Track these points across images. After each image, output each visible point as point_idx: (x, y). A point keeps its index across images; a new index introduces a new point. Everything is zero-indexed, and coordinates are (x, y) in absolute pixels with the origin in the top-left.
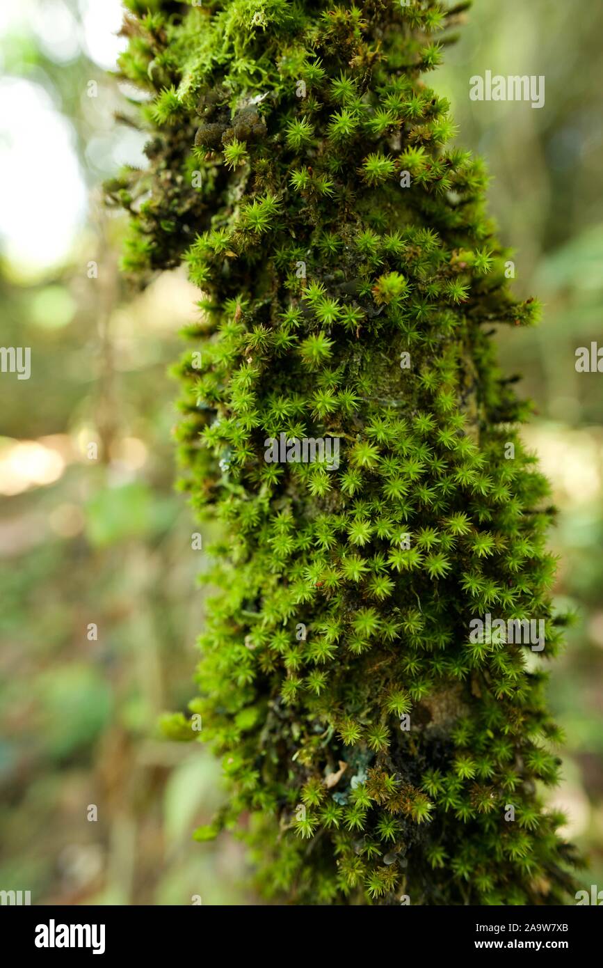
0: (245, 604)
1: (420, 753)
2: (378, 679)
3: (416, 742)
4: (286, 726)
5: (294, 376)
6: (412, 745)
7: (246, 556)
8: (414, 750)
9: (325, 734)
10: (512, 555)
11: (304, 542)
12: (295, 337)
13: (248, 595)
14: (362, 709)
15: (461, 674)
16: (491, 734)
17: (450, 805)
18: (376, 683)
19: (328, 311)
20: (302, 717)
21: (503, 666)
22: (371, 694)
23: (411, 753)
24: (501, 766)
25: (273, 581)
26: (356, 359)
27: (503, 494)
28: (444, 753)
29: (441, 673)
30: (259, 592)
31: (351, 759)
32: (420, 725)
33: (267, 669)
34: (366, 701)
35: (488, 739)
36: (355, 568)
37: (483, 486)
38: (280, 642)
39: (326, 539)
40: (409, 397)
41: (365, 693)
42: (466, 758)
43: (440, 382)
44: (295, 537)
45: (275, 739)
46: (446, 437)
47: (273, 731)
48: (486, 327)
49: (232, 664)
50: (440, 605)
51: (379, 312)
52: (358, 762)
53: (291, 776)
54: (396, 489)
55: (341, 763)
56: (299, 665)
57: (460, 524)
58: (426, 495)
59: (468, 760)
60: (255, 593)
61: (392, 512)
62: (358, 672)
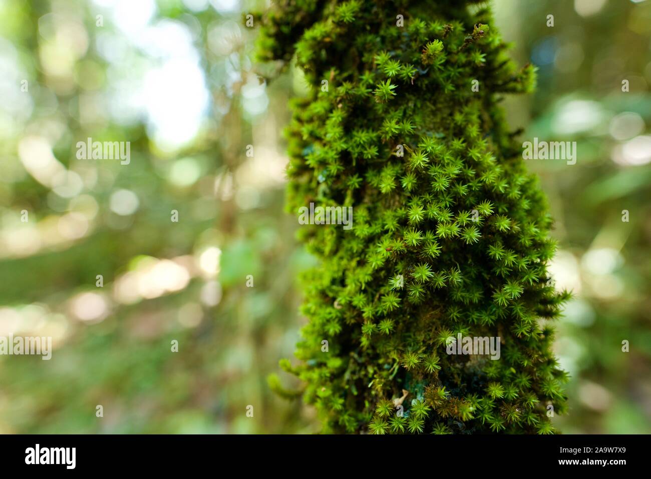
0: (333, 282)
1: (462, 382)
2: (430, 328)
3: (458, 374)
4: (363, 368)
5: (369, 120)
6: (456, 376)
7: (334, 248)
8: (458, 380)
9: (392, 369)
10: (523, 233)
11: (376, 229)
12: (370, 90)
13: (336, 276)
14: (419, 349)
15: (490, 321)
16: (513, 370)
17: (486, 419)
18: (429, 331)
19: (393, 69)
20: (375, 361)
21: (521, 314)
22: (425, 338)
23: (455, 381)
24: (523, 392)
25: (354, 263)
26: (411, 105)
27: (515, 193)
28: (479, 385)
29: (476, 321)
30: (344, 273)
31: (411, 388)
32: (461, 364)
33: (350, 322)
34: (422, 344)
35: (512, 373)
36: (413, 237)
37: (502, 186)
38: (359, 301)
39: (391, 225)
40: (447, 132)
41: (421, 338)
42: (496, 384)
43: (468, 121)
44: (370, 225)
45: (355, 377)
46: (475, 154)
47: (353, 373)
48: (497, 96)
49: (325, 321)
50: (473, 271)
51: (425, 72)
52: (416, 389)
53: (367, 404)
54: (441, 184)
55: (404, 391)
56: (373, 315)
57: (487, 209)
58: (462, 190)
59: (498, 385)
60: (340, 274)
61: (438, 202)
62: (415, 324)
